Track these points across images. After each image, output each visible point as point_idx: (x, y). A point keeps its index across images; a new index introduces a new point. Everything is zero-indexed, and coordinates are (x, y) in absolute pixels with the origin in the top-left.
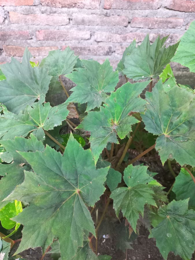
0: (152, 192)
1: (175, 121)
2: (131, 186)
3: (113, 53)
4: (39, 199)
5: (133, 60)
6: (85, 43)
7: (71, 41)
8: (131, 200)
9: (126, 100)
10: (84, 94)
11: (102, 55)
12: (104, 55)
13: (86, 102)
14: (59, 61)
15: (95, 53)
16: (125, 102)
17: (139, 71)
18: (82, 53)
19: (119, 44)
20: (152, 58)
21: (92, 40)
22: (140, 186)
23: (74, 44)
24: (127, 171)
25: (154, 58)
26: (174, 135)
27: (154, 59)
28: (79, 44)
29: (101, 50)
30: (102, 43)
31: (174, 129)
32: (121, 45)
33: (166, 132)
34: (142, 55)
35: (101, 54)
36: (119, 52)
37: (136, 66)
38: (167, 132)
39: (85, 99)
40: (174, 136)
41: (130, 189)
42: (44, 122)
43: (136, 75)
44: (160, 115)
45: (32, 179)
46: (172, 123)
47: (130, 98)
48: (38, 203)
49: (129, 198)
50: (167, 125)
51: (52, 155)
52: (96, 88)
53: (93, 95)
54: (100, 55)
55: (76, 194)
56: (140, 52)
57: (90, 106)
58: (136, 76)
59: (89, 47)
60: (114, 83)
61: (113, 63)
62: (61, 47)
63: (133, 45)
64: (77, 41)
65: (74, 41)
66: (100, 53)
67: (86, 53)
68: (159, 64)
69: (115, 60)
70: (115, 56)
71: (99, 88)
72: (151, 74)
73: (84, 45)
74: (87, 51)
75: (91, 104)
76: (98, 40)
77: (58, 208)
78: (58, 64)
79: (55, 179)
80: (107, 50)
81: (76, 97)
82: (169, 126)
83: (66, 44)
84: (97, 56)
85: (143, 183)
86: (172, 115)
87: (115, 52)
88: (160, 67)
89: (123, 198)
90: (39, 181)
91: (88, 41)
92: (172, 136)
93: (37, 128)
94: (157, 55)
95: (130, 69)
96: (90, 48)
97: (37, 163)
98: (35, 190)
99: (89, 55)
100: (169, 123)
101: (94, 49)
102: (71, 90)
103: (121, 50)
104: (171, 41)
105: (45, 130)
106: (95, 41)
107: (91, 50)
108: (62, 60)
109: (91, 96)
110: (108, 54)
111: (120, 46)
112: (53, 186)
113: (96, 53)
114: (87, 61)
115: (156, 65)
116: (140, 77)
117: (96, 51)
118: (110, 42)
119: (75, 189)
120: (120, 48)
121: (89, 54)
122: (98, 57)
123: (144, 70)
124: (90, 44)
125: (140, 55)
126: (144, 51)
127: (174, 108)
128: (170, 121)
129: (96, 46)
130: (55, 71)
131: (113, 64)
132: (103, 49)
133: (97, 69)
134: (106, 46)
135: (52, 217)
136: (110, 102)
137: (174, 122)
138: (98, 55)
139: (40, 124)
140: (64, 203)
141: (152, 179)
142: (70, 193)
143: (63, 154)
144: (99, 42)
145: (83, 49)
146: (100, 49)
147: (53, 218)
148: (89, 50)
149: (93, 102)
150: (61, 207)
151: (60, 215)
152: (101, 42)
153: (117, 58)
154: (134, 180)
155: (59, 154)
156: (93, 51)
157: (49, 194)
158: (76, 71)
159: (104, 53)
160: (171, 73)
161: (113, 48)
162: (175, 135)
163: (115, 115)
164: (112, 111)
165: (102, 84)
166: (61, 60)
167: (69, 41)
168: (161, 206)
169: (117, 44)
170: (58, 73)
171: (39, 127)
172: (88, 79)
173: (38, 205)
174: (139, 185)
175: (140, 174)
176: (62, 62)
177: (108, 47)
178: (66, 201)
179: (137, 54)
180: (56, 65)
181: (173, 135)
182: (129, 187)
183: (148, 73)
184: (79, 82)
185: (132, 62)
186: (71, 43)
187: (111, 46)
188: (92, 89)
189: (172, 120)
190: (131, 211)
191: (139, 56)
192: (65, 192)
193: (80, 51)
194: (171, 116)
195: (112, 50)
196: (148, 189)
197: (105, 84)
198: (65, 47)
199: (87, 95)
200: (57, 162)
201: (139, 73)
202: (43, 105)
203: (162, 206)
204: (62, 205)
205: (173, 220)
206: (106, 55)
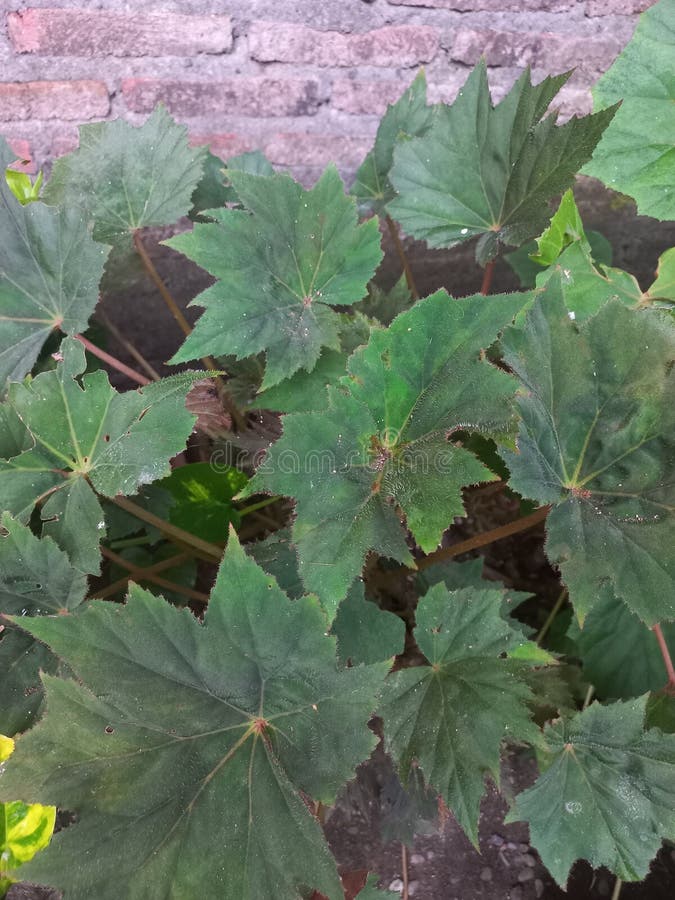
0: (526, 691)
1: (614, 436)
2: (443, 662)
3: (323, 109)
4: (114, 786)
5: (425, 164)
6: (213, 68)
7: (156, 60)
8: (449, 721)
9: (428, 363)
10: (250, 317)
11: (281, 116)
12: (288, 114)
13: (262, 348)
14: (126, 169)
15: (254, 105)
16: (427, 370)
17: (446, 205)
18: (204, 107)
19: (345, 72)
20: (497, 158)
21: (239, 57)
22: (476, 663)
23: (168, 70)
24: (425, 608)
25: (505, 158)
26: (605, 490)
27: (507, 165)
28: (190, 69)
29: (279, 95)
30: (278, 66)
31: (605, 468)
32: (352, 76)
33: (576, 476)
34: (458, 143)
35: (278, 112)
36: (343, 102)
37: (437, 189)
38: (580, 478)
39: (255, 336)
40: (610, 494)
41: (440, 673)
42: (90, 449)
43: (436, 224)
44: (555, 416)
45: (79, 707)
46: (597, 445)
47: (448, 356)
48: (111, 801)
49: (442, 713)
50: (581, 450)
51: (158, 620)
52: (290, 285)
53: (282, 316)
54: (273, 115)
55: (253, 735)
56: (453, 131)
57: (275, 364)
58: (439, 229)
59: (231, 84)
60: (361, 266)
61: (324, 145)
62: (118, 81)
63: (415, 94)
64: (182, 60)
65: (168, 59)
66: (274, 108)
67: (219, 106)
68: (526, 184)
69: (329, 134)
70: (329, 121)
71: (303, 287)
72: (493, 220)
73: (210, 76)
74: (224, 101)
75: (281, 357)
76: (264, 57)
77: (190, 800)
78: (124, 181)
79: (168, 702)
80: (297, 95)
81: (218, 333)
82: (586, 454)
83: (135, 71)
84: (262, 117)
85: (489, 655)
86: (598, 412)
87: (328, 101)
88: (530, 195)
89: (419, 711)
90: (107, 713)
91: (223, 57)
92: (600, 493)
93: (67, 479)
94: (518, 146)
95: (416, 200)
96: (235, 89)
97: (94, 656)
98: (94, 748)
99: (232, 113)
100: (586, 442)
101: (251, 93)
102: (195, 302)
103: (351, 96)
104: (532, 61)
105: (99, 491)
106: (252, 59)
107: (239, 93)
108: (140, 166)
109: (277, 322)
110: (302, 111)
111: (348, 80)
112: (163, 726)
113: (259, 106)
114: (250, 178)
115: (513, 185)
116: (454, 234)
117: (258, 99)
118: (310, 62)
119: (249, 720)
120: (349, 88)
121: (230, 110)
122: (265, 120)
123: (465, 202)
124: (234, 70)
125: (452, 141)
126: (467, 127)
127: (606, 387)
128: (589, 435)
129: (254, 79)
130: (114, 211)
131: (321, 148)
132: (286, 91)
133: (293, 208)
134: (294, 79)
135: (172, 838)
136: (366, 370)
137: (609, 442)
138: (265, 114)
139: (74, 461)
140: (211, 780)
141: (521, 641)
142: (229, 738)
143: (202, 618)
144: (267, 63)
145: (206, 92)
146: (273, 90)
147: (175, 843)
148: (231, 95)
149: (287, 345)
150: (202, 795)
151: (198, 825)
152: (275, 61)
153: (339, 125)
154: (455, 643)
155: (185, 617)
156: (245, 98)
157: (149, 757)
158: (212, 221)
159: (289, 107)
160: (575, 226)
161: (320, 86)
162: (611, 490)
163: (386, 419)
164: (376, 404)
165: (314, 271)
166: (135, 166)
167: (149, 59)
168: (550, 722)
169: (336, 73)
170: (127, 218)
171: (71, 474)
172: (260, 254)
173: (112, 809)
174: (471, 659)
175: (476, 620)
176: (141, 172)
177: (301, 82)
178: (216, 770)
179: (440, 139)
180: (117, 187)
181: (601, 490)
182: (434, 665)
183: (482, 215)
184: (226, 267)
185: (420, 172)
186: (155, 67)
187: (315, 79)
188: (277, 289)
189: (597, 434)
190: (451, 766)
191: (448, 146)
192: (210, 738)
193: (193, 99)
194: (593, 418)
195: (319, 94)
196: (510, 678)
197: (327, 270)
198: (133, 84)
199: (259, 317)
200: (177, 644)
201: (449, 217)
202: (81, 384)
203: (555, 721)
204: (202, 788)
205: (586, 757)
206: (297, 114)
